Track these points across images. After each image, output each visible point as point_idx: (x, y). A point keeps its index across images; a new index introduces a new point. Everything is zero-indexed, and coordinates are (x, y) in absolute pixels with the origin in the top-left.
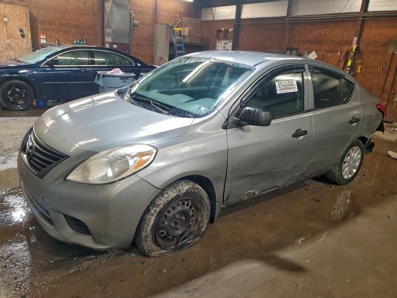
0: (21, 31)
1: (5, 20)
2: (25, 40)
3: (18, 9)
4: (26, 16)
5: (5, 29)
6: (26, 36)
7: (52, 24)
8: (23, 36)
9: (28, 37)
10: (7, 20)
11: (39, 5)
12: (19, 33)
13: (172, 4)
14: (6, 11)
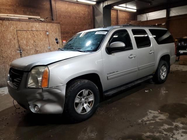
0: (56, 40)
1: (47, 34)
2: (58, 45)
3: (54, 26)
4: (59, 29)
5: (47, 40)
6: (59, 42)
7: (68, 33)
8: (57, 43)
9: (60, 43)
10: (48, 34)
11: (61, 22)
12: (55, 41)
13: (124, 14)
14: (48, 28)
